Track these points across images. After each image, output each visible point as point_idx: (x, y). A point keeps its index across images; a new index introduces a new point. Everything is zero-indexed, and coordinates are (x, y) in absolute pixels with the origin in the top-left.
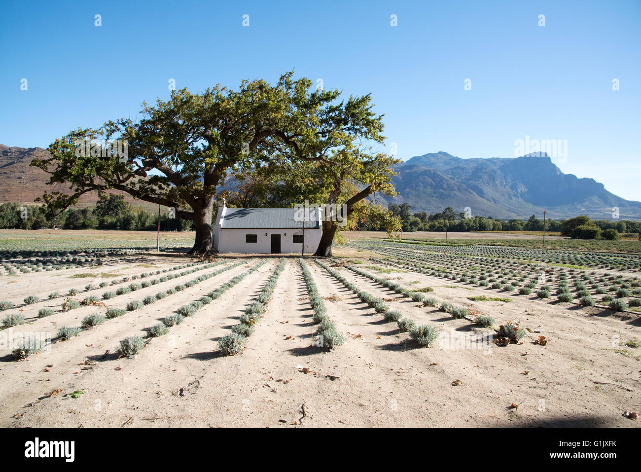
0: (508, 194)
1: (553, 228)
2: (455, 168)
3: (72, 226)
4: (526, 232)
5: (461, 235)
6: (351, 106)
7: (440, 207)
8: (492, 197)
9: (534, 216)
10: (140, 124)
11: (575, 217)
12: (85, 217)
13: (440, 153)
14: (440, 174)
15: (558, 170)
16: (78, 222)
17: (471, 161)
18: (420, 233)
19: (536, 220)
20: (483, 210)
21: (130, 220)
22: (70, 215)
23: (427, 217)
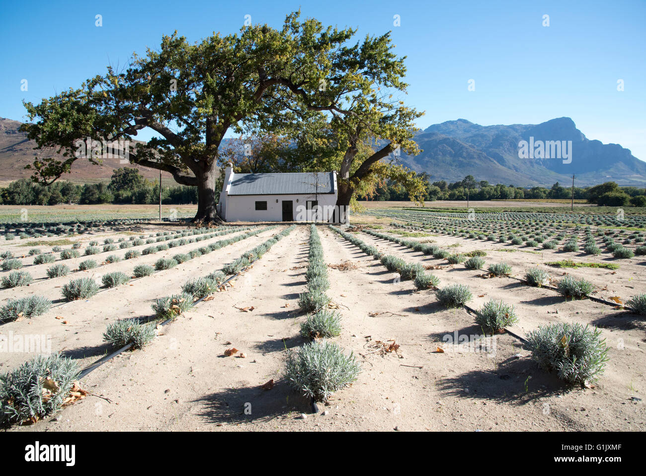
0: (530, 162)
1: (578, 195)
2: (475, 136)
3: (87, 201)
4: (550, 200)
5: (482, 204)
6: (366, 47)
7: (460, 176)
8: (513, 165)
9: (557, 184)
10: (126, 74)
11: (602, 183)
12: (101, 192)
13: (460, 120)
14: (459, 142)
15: (582, 136)
16: (94, 197)
17: (491, 129)
18: (440, 202)
19: (560, 188)
20: (504, 179)
21: (145, 194)
22: (86, 190)
23: (447, 186)
